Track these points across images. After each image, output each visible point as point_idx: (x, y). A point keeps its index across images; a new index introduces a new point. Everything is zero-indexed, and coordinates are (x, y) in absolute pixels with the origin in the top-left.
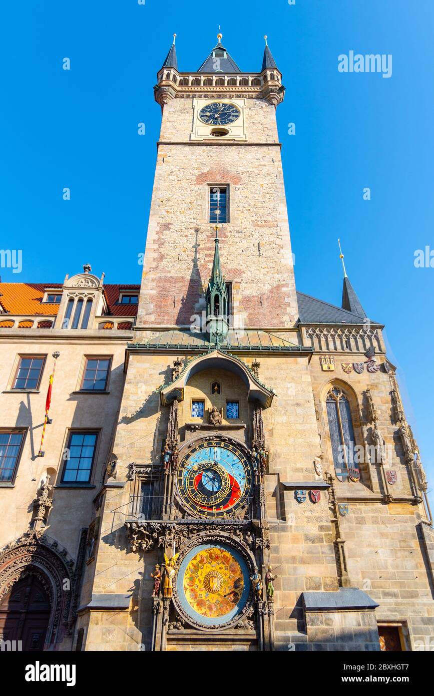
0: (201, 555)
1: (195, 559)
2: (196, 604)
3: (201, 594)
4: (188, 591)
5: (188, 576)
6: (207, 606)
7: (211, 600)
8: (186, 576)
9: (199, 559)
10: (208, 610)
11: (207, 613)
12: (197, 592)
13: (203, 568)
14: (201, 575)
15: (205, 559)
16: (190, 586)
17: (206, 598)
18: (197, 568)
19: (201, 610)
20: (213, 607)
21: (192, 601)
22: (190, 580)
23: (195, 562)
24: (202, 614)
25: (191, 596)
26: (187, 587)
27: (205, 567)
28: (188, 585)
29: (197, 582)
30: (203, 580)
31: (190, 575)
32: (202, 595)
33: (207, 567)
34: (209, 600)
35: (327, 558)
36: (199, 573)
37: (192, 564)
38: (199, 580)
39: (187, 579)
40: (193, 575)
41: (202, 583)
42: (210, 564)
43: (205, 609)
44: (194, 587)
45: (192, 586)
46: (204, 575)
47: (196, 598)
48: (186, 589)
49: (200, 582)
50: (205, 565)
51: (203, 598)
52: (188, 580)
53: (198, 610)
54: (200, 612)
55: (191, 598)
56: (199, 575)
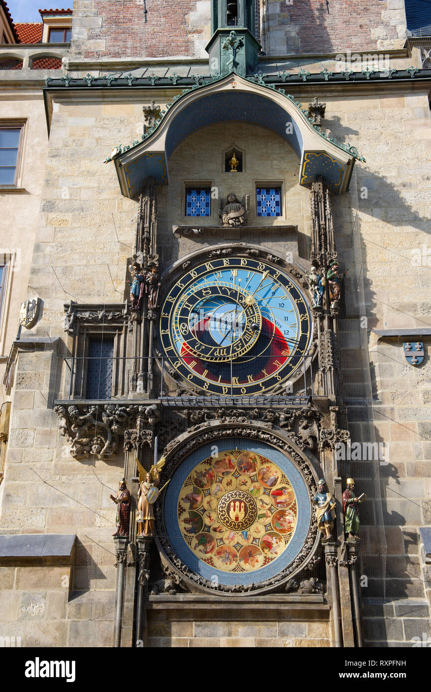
1: (182, 510)
2: (242, 563)
3: (235, 543)
5: (195, 541)
6: (260, 548)
8: (193, 545)
10: (266, 551)
11: (270, 555)
17: (247, 538)
19: (257, 561)
20: (270, 539)
21: (234, 564)
22: (204, 544)
23: (186, 515)
24: (264, 564)
25: (225, 562)
31: (197, 538)
32: (238, 543)
34: (254, 539)
36: (206, 520)
37: (186, 521)
38: (215, 530)
39: (198, 549)
40: (200, 532)
43: (260, 554)
44: (218, 545)
45: (214, 547)
47: (235, 556)
49: (220, 531)
51: (245, 544)
52: (201, 547)
53: (253, 566)
54: (258, 566)
55: (228, 563)
56: (208, 524)
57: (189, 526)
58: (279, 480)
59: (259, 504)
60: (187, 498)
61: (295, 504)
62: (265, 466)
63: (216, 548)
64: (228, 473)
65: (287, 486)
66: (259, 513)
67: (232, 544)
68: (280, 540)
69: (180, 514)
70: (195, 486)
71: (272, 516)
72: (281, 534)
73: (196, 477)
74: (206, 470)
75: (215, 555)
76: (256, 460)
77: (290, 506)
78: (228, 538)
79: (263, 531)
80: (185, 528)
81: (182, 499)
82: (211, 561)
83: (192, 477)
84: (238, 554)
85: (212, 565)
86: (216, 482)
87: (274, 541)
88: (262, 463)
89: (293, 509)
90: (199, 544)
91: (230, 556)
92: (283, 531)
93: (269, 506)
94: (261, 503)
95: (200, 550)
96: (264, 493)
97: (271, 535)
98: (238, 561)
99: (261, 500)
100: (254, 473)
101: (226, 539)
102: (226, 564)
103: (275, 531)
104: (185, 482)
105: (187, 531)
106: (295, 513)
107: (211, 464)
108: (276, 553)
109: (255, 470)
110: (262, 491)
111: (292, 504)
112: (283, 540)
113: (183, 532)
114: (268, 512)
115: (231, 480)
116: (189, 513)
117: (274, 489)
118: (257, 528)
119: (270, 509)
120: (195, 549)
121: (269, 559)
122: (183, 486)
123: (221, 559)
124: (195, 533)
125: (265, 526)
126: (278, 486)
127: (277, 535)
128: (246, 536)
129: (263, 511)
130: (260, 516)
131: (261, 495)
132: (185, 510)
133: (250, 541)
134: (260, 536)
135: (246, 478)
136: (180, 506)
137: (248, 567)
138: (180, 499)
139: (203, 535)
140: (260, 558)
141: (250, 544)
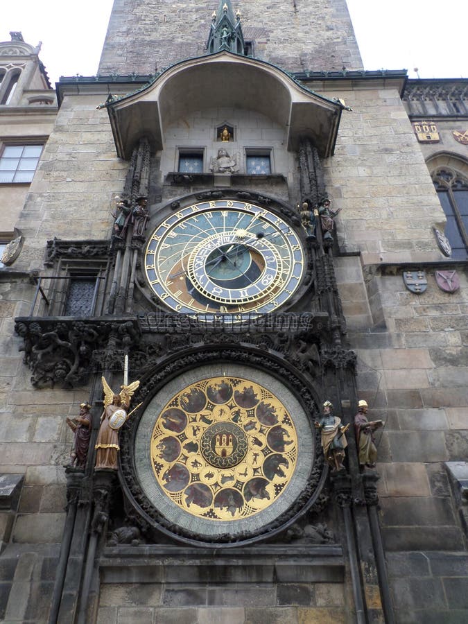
0: (265, 499)
1: (278, 488)
2: (258, 398)
3: (251, 418)
4: (280, 418)
5: (287, 448)
6: (233, 396)
7: (226, 409)
8: (291, 447)
9: (270, 489)
10: (230, 390)
11: (230, 384)
12: (259, 419)
13: (255, 470)
14: (256, 455)
15: (253, 492)
16: (279, 427)
17: (238, 413)
18: (272, 467)
19: (245, 388)
20: (218, 395)
21: (266, 402)
23: (277, 480)
24: (240, 381)
25: (273, 410)
26: (285, 426)
27: (250, 472)
28: (284, 430)
29: (263, 439)
30: (251, 444)
31: (283, 450)
32: (249, 416)
33: (245, 474)
34: (231, 407)
36: (261, 460)
37: (282, 474)
38: (260, 444)
39: (289, 439)
40: (275, 452)
42: (238, 482)
43: (237, 392)
44: (268, 428)
45: (273, 430)
46: (249, 457)
47: (261, 408)
48: (286, 420)
49: (257, 439)
50: (250, 476)
51: (243, 410)
52: (286, 438)
53: (252, 387)
54: (248, 384)
55: (271, 407)
56: (261, 454)
57: (282, 467)
58: (162, 437)
59: (200, 434)
60: (264, 495)
61: (170, 405)
62: (162, 461)
63: (272, 427)
64: (203, 486)
65: (162, 427)
66: (207, 426)
68: (210, 389)
69: (283, 485)
70: (245, 501)
71: (199, 413)
72: (205, 393)
73: (238, 509)
74: (221, 509)
75: (278, 422)
76: (165, 474)
77: (175, 407)
78: (254, 427)
79: (218, 408)
80: (287, 468)
81: (269, 499)
82: (285, 419)
83: (242, 512)
84: (256, 407)
85: (286, 416)
86: (221, 488)
87: (215, 392)
88: (162, 466)
89: (175, 403)
90: (285, 443)
91: (265, 410)
92: (201, 394)
93: (194, 424)
94: (197, 433)
95: (289, 436)
96: (186, 438)
97: (214, 399)
98: (261, 401)
99: (195, 434)
100: (178, 463)
101: (256, 429)
102: (273, 407)
103: (208, 400)
104: (254, 513)
105: (288, 463)
106: (176, 399)
107: (211, 510)
108: (223, 381)
109: (175, 466)
110: (186, 442)
111: (172, 407)
114: (197, 419)
115: (206, 476)
116: (272, 479)
117: (174, 434)
118: (221, 415)
119: (195, 420)
120: (292, 441)
121: (233, 382)
122: (258, 511)
123: (275, 414)
124: (281, 455)
125: (212, 410)
126: (169, 433)
127: (210, 394)
128: (237, 416)
129: (202, 424)
130: (209, 422)
131: (191, 438)
132: (275, 486)
133: (236, 409)
134: (224, 406)
135: (189, 466)
136: (277, 493)
137: (257, 390)
138: (272, 500)
139: (275, 448)
140: (240, 388)
141: (239, 407)
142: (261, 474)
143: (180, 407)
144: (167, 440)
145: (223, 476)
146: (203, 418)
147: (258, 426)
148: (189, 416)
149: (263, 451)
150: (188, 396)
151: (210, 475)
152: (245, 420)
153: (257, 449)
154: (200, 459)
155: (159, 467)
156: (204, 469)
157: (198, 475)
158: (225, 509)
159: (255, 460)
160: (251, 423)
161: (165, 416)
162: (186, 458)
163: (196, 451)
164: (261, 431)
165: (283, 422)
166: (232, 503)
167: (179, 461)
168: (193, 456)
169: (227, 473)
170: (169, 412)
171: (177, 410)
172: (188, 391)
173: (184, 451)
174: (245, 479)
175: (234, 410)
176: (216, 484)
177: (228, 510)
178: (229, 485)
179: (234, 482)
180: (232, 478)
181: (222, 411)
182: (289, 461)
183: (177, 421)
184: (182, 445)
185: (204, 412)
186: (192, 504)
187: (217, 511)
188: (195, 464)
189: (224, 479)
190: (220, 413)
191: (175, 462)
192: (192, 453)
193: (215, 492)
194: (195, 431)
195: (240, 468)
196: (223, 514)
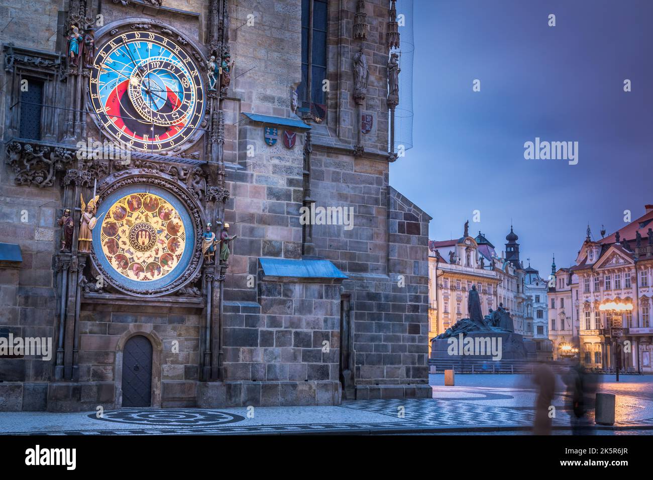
1: (146, 278)
2: (179, 234)
3: (165, 239)
4: (177, 253)
5: (166, 268)
6: (168, 221)
9: (142, 275)
10: (170, 217)
12: (169, 243)
13: (144, 262)
14: (151, 256)
15: (134, 269)
16: (171, 256)
19: (177, 223)
20: (163, 214)
21: (180, 240)
22: (167, 261)
23: (149, 275)
26: (175, 258)
28: (173, 259)
31: (163, 267)
32: (165, 237)
33: (138, 259)
34: (163, 225)
35: (293, 220)
36: (151, 260)
38: (157, 254)
39: (171, 265)
41: (155, 247)
42: (133, 258)
45: (169, 254)
46: (147, 254)
48: (178, 257)
49: (158, 250)
50: (140, 261)
51: (166, 232)
52: (170, 263)
53: (181, 226)
56: (153, 258)
57: (156, 272)
58: (122, 205)
59: (138, 221)
60: (137, 274)
62: (112, 215)
63: (170, 252)
64: (117, 244)
65: (127, 200)
66: (145, 221)
67: (167, 242)
68: (163, 207)
69: (149, 279)
70: (128, 269)
71: (147, 212)
72: (159, 206)
76: (108, 222)
78: (162, 244)
79: (157, 219)
80: (158, 275)
81: (138, 278)
84: (173, 237)
85: (180, 255)
87: (164, 211)
88: (110, 218)
90: (168, 264)
91: (175, 242)
92: (157, 205)
93: (140, 213)
96: (131, 217)
97: (160, 213)
99: (136, 219)
100: (117, 224)
101: (163, 246)
103: (157, 210)
104: (126, 276)
105: (160, 273)
107: (112, 257)
110: (129, 218)
112: (164, 204)
113: (160, 276)
114: (144, 214)
115: (122, 242)
117: (128, 210)
119: (142, 213)
122: (128, 277)
124: (160, 267)
125: (154, 217)
126: (126, 206)
127: (161, 209)
128: (161, 231)
129: (143, 218)
130: (147, 221)
131: (133, 219)
132: (145, 276)
133: (164, 228)
134: (160, 221)
135: (120, 230)
136: (143, 280)
137: (182, 230)
138: (138, 280)
139: (162, 262)
140: (175, 221)
141: (166, 228)
142: (144, 266)
143: (142, 200)
144: (124, 209)
145: (129, 249)
146: (147, 216)
147: (165, 245)
148: (142, 209)
149: (155, 257)
150: (151, 199)
151: (124, 243)
152: (162, 237)
153: (153, 254)
154: (127, 232)
155: (109, 217)
156: (124, 238)
157: (120, 237)
158: (117, 262)
159: (149, 257)
160: (163, 241)
161: (133, 197)
162: (122, 225)
163: (129, 226)
164: (163, 249)
165: (176, 256)
166: (122, 264)
167: (118, 223)
168: (126, 227)
169: (132, 250)
170: (136, 197)
171: (140, 200)
172: (154, 197)
173: (125, 222)
174: (136, 261)
175: (162, 227)
176: (123, 250)
177: (118, 264)
178: (128, 255)
179: (131, 257)
180: (132, 254)
181: (158, 222)
182: (161, 274)
183: (135, 205)
184: (127, 218)
185: (150, 214)
186: (106, 246)
187: (113, 260)
188: (124, 231)
189: (128, 251)
190: (156, 223)
191: (116, 221)
192: (127, 226)
193: (120, 252)
194: (137, 218)
195: (139, 254)
196: (114, 264)
